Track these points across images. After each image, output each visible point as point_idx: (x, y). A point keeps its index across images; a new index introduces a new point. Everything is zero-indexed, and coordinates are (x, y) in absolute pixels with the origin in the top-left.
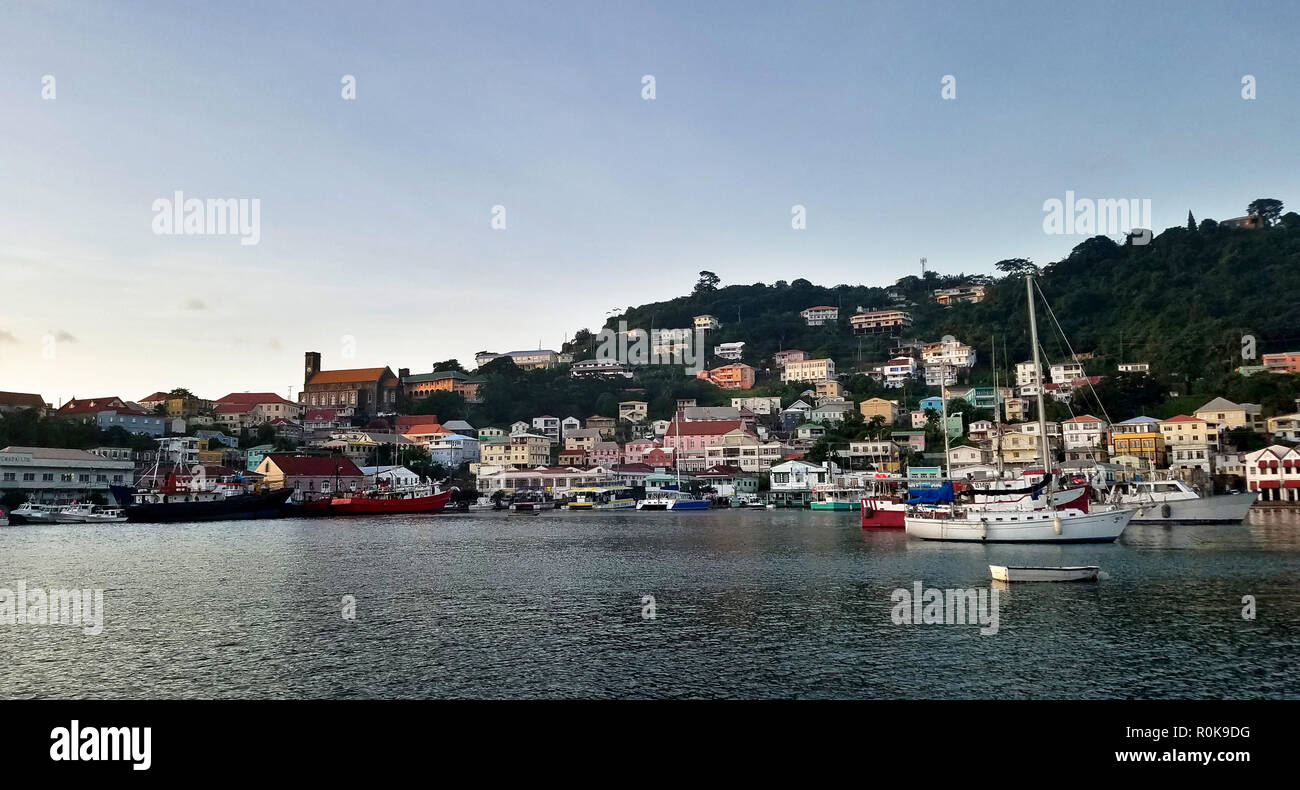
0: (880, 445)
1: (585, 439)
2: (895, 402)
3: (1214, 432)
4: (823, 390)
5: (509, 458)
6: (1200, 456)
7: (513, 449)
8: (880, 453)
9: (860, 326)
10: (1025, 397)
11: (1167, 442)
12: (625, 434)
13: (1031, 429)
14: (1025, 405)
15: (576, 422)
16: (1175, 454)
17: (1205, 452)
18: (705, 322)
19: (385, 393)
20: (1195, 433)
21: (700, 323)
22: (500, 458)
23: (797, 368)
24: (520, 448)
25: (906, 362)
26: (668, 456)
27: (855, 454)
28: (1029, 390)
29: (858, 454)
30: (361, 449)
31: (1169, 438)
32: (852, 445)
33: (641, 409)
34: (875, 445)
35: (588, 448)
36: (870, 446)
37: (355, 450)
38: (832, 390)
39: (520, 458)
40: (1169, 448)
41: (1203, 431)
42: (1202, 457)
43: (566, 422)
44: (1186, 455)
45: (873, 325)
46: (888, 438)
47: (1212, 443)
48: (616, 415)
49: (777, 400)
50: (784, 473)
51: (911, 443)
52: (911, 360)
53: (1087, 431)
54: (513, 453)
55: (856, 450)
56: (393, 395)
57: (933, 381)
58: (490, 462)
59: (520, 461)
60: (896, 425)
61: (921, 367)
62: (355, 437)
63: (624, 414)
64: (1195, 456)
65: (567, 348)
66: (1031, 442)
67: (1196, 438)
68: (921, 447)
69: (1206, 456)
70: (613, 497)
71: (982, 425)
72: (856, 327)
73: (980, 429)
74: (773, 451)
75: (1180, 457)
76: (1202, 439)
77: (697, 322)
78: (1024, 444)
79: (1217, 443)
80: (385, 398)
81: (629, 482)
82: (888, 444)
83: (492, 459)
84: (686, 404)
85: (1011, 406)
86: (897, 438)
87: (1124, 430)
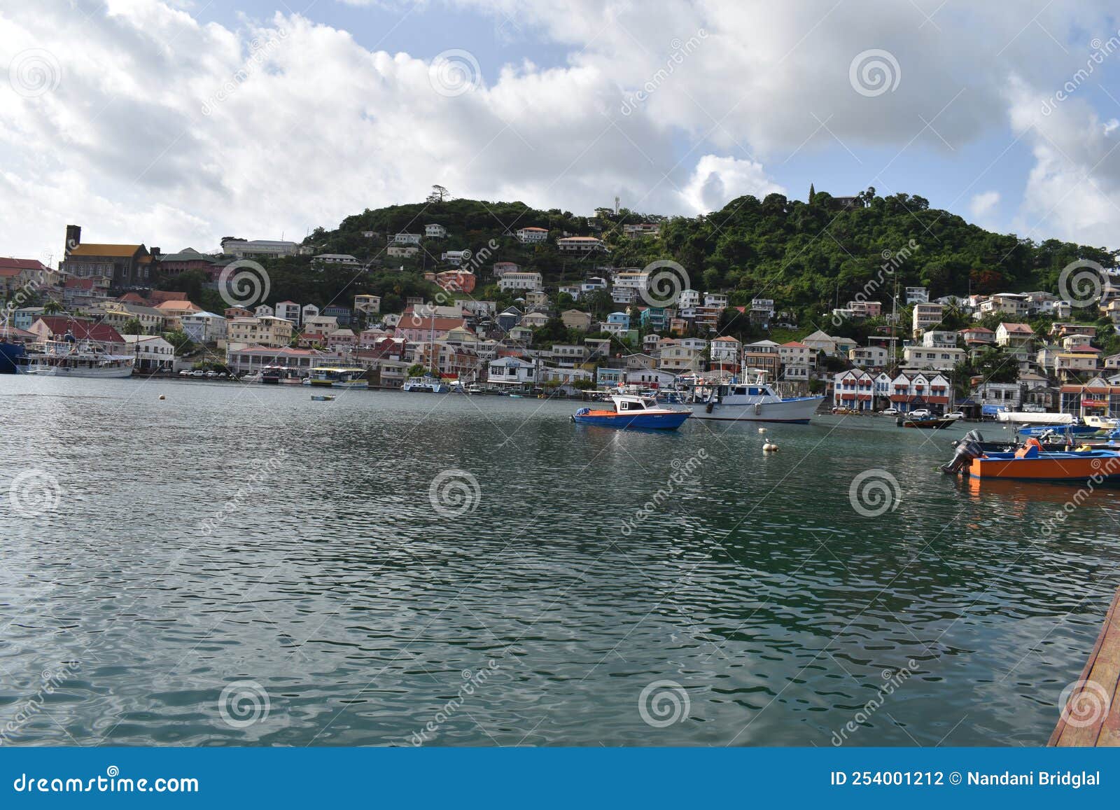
0: (576, 349)
1: (324, 326)
2: (589, 314)
3: (814, 356)
4: (532, 299)
5: (254, 337)
6: (803, 373)
7: (259, 329)
8: (576, 355)
9: (565, 247)
10: (686, 319)
11: (782, 361)
12: (358, 323)
13: (688, 344)
14: (685, 325)
15: (316, 309)
16: (786, 370)
17: (807, 370)
18: (435, 230)
19: (140, 269)
20: (801, 355)
21: (430, 230)
22: (246, 337)
23: (511, 278)
24: (265, 329)
25: (599, 282)
26: (398, 345)
27: (556, 355)
28: (688, 313)
29: (559, 355)
30: (119, 318)
31: (783, 358)
32: (554, 347)
33: (374, 302)
34: (572, 348)
35: (326, 333)
36: (568, 348)
37: (113, 318)
38: (540, 299)
39: (264, 338)
40: (783, 366)
41: (807, 355)
42: (805, 374)
43: (306, 308)
44: (794, 372)
45: (575, 248)
46: (581, 343)
47: (812, 364)
48: (352, 306)
49: (493, 305)
50: (500, 367)
51: (599, 348)
52: (603, 280)
53: (728, 349)
54: (258, 333)
55: (557, 351)
56: (147, 272)
57: (618, 299)
58: (237, 340)
59: (264, 340)
60: (588, 333)
61: (610, 287)
62: (112, 307)
63: (359, 306)
64: (800, 372)
65: (307, 241)
66: (689, 354)
67: (801, 359)
68: (606, 352)
69: (807, 373)
70: (350, 378)
71: (653, 338)
72: (562, 248)
73: (651, 341)
74: (490, 348)
75: (790, 372)
76: (806, 361)
77: (427, 230)
78: (684, 355)
79: (814, 364)
80: (139, 273)
81: (365, 365)
82: (582, 348)
83: (238, 336)
84: (414, 302)
85: (675, 324)
86: (589, 344)
87: (753, 349)
